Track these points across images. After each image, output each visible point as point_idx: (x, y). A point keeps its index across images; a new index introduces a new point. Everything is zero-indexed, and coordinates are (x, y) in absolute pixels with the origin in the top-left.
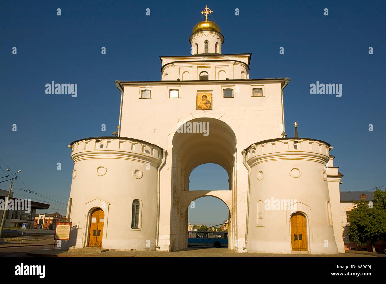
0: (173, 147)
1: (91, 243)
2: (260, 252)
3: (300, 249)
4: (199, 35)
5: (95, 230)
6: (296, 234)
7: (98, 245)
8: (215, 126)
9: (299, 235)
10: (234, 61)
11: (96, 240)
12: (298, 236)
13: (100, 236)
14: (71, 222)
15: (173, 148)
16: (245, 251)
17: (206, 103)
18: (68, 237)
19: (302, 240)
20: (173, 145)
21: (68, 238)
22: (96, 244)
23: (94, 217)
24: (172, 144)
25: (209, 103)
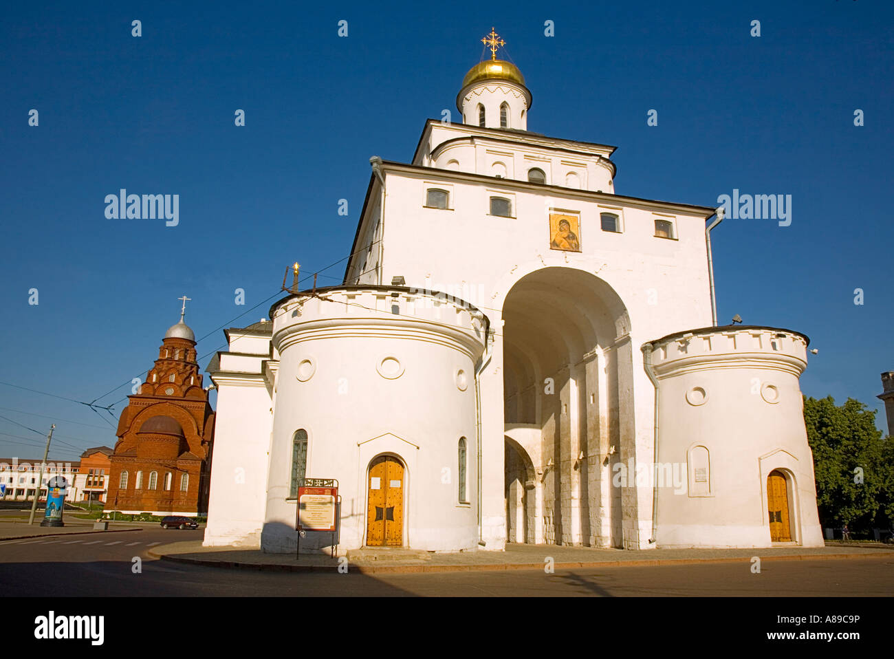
0: (503, 325)
1: (372, 538)
2: (706, 547)
3: (779, 538)
4: (488, 87)
5: (380, 506)
6: (771, 511)
7: (389, 542)
8: (558, 288)
9: (776, 512)
10: (598, 158)
11: (385, 531)
12: (775, 514)
13: (393, 520)
14: (337, 488)
15: (503, 327)
16: (653, 546)
17: (568, 237)
18: (333, 525)
19: (781, 522)
20: (504, 321)
21: (331, 527)
22: (385, 540)
23: (376, 476)
24: (503, 319)
25: (574, 237)
